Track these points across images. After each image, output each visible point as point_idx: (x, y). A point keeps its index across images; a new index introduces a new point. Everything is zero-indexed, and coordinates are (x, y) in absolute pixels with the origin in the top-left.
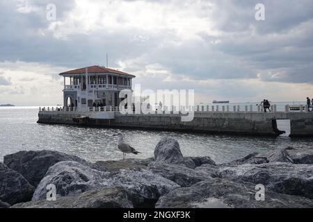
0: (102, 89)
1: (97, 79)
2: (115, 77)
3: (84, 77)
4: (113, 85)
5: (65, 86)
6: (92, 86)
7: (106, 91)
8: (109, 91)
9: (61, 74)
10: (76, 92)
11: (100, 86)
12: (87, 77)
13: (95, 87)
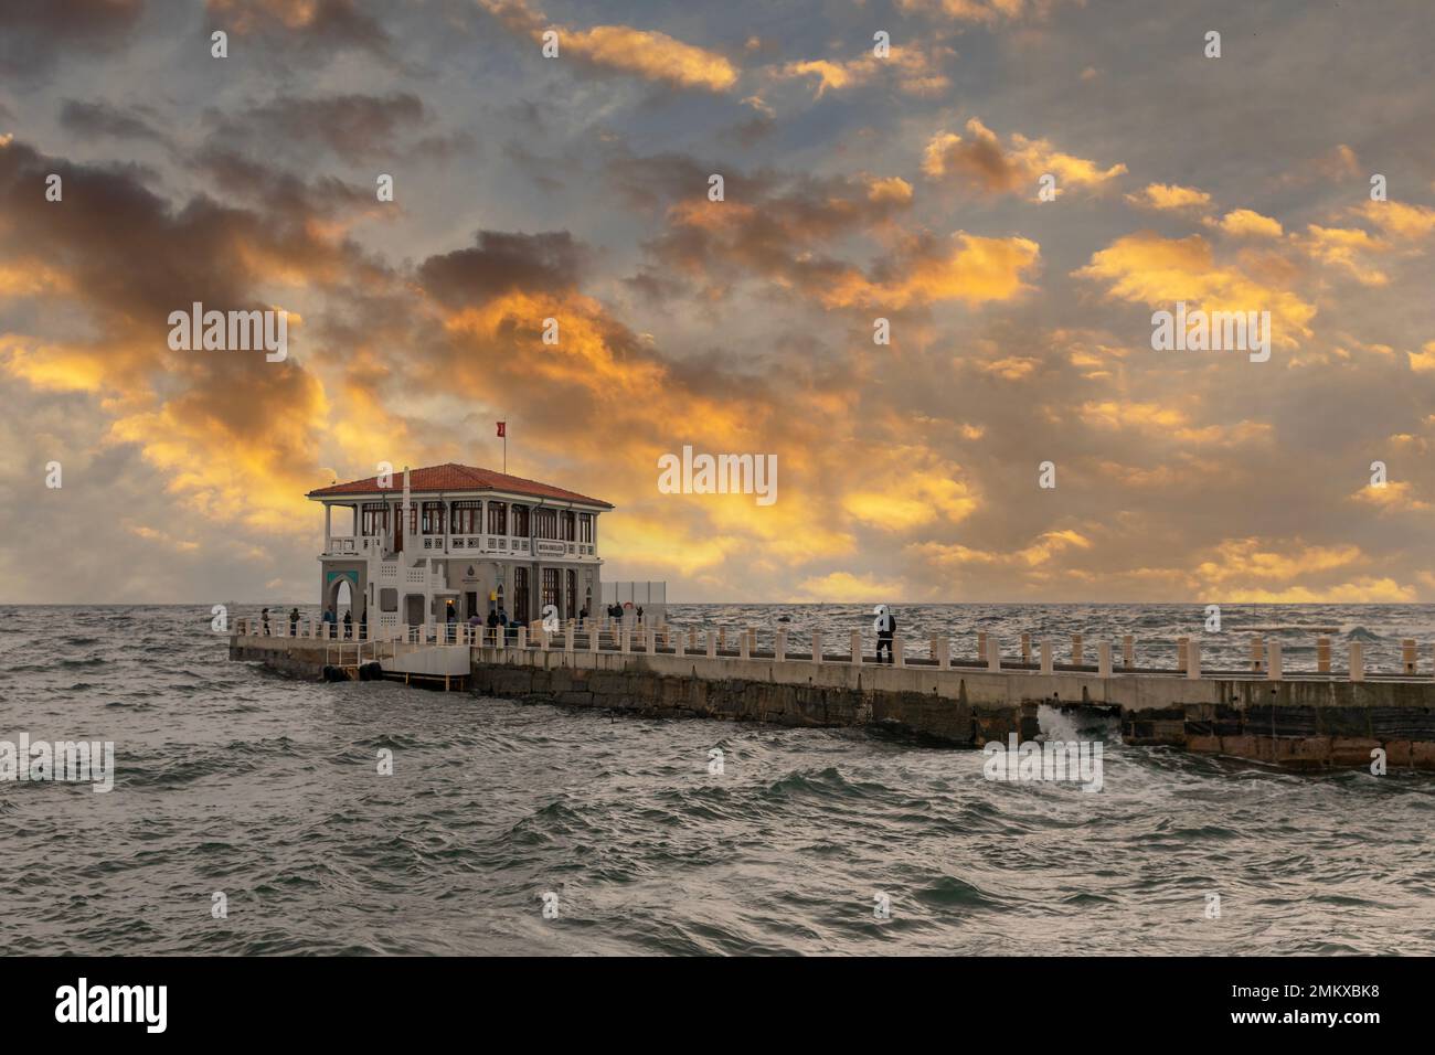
0: (465, 552)
1: (447, 515)
2: (523, 511)
3: (398, 509)
4: (509, 538)
5: (330, 540)
6: (428, 544)
7: (479, 561)
8: (494, 563)
9: (312, 495)
10: (364, 563)
11: (457, 544)
12: (406, 505)
13: (439, 543)
